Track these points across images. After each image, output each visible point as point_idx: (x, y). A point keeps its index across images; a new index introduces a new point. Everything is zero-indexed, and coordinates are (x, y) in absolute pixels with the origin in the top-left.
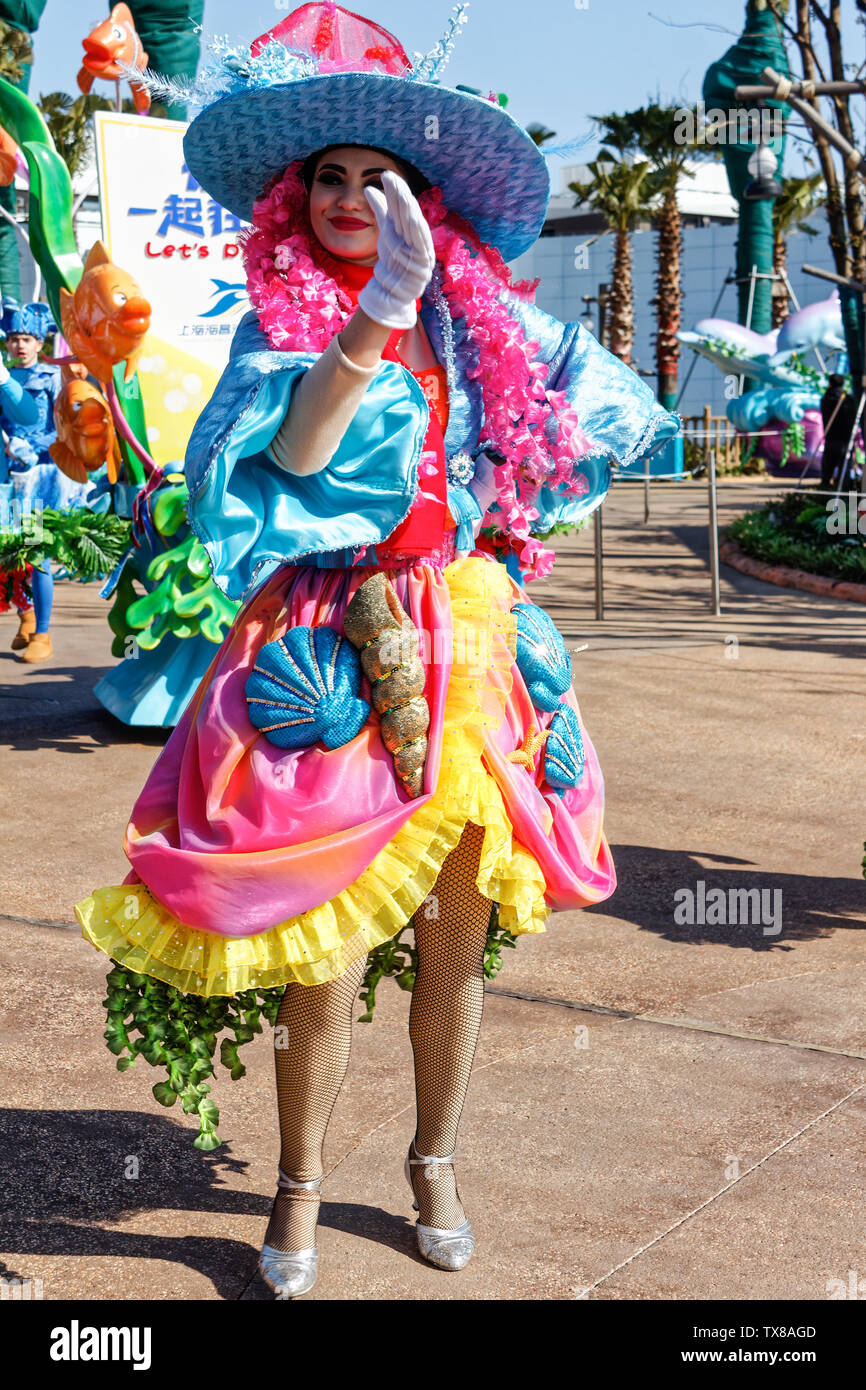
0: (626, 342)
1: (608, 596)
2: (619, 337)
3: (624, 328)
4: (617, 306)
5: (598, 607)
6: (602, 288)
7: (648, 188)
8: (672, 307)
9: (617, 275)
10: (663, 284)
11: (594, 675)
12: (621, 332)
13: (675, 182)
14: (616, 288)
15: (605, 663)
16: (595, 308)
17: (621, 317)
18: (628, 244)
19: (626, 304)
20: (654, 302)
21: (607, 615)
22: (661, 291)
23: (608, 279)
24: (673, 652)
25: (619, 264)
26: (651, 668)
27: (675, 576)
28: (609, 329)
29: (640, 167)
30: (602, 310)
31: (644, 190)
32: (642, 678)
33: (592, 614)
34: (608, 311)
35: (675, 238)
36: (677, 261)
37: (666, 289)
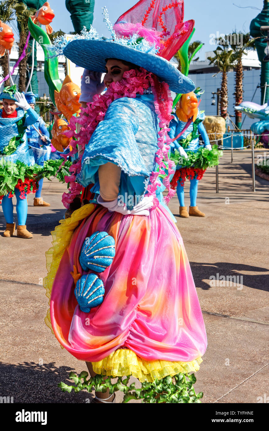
0: (226, 107)
1: (220, 186)
2: (223, 105)
3: (225, 102)
4: (223, 96)
5: (217, 189)
6: (218, 90)
7: (233, 58)
8: (240, 95)
9: (223, 85)
10: (237, 88)
11: (216, 210)
12: (224, 103)
13: (241, 56)
14: (222, 89)
15: (219, 206)
16: (216, 96)
17: (224, 99)
18: (226, 76)
19: (226, 94)
20: (234, 94)
21: (220, 192)
22: (237, 90)
23: (220, 87)
24: (241, 203)
25: (223, 82)
26: (234, 208)
27: (241, 179)
28: (220, 102)
29: (230, 52)
30: (218, 96)
31: (231, 59)
32: (231, 211)
33: (215, 191)
34: (220, 97)
35: (241, 74)
36: (242, 81)
37: (238, 90)
